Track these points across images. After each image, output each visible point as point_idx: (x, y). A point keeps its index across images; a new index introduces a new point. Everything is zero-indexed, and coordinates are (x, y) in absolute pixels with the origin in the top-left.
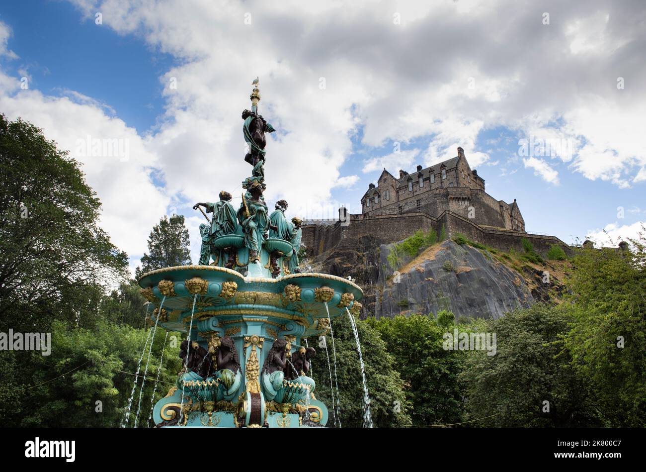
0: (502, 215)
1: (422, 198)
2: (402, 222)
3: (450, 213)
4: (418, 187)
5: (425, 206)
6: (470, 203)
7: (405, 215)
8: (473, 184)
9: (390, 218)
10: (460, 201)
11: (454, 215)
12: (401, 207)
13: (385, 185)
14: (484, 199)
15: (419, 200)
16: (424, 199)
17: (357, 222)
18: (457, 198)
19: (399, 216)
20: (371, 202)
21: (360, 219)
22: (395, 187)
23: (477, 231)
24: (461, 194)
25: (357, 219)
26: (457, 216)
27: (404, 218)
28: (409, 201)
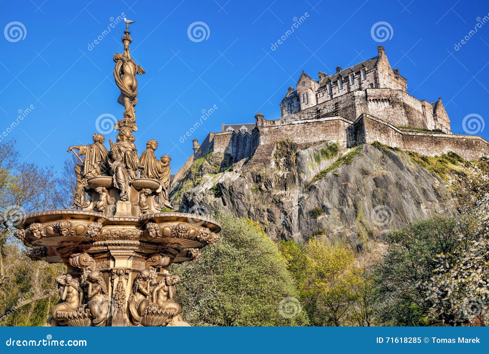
0: (424, 115)
1: (341, 101)
2: (319, 126)
3: (368, 116)
4: (337, 89)
5: (344, 109)
6: (390, 104)
7: (321, 120)
8: (394, 83)
9: (307, 122)
10: (379, 103)
11: (371, 118)
12: (319, 110)
13: (304, 88)
14: (404, 99)
15: (337, 103)
16: (343, 101)
17: (273, 128)
18: (376, 99)
19: (317, 120)
20: (289, 106)
21: (276, 125)
22: (314, 90)
23: (395, 133)
24: (380, 96)
25: (274, 125)
26: (374, 119)
27: (320, 123)
28: (327, 104)
